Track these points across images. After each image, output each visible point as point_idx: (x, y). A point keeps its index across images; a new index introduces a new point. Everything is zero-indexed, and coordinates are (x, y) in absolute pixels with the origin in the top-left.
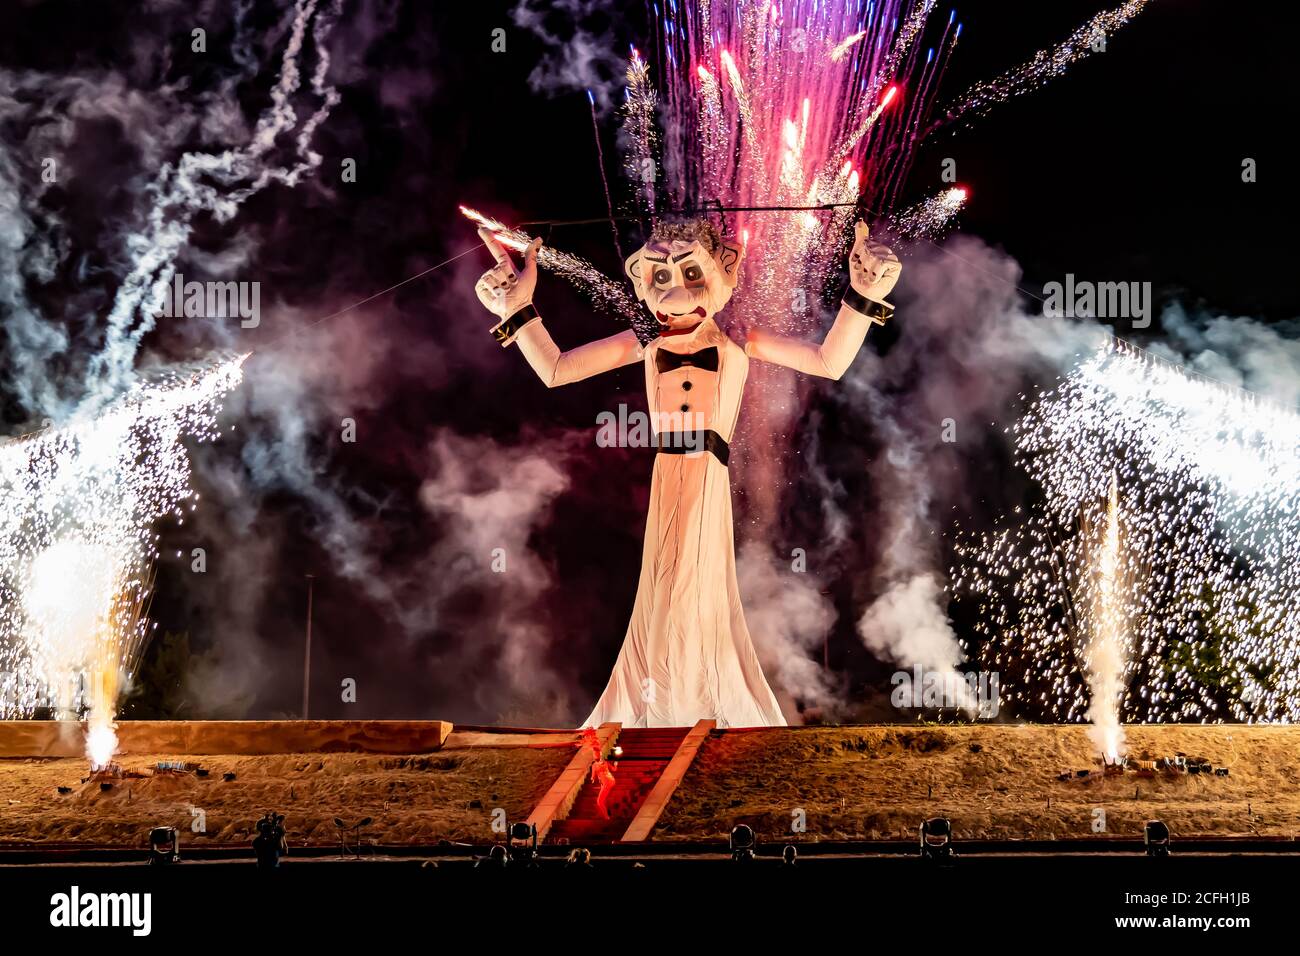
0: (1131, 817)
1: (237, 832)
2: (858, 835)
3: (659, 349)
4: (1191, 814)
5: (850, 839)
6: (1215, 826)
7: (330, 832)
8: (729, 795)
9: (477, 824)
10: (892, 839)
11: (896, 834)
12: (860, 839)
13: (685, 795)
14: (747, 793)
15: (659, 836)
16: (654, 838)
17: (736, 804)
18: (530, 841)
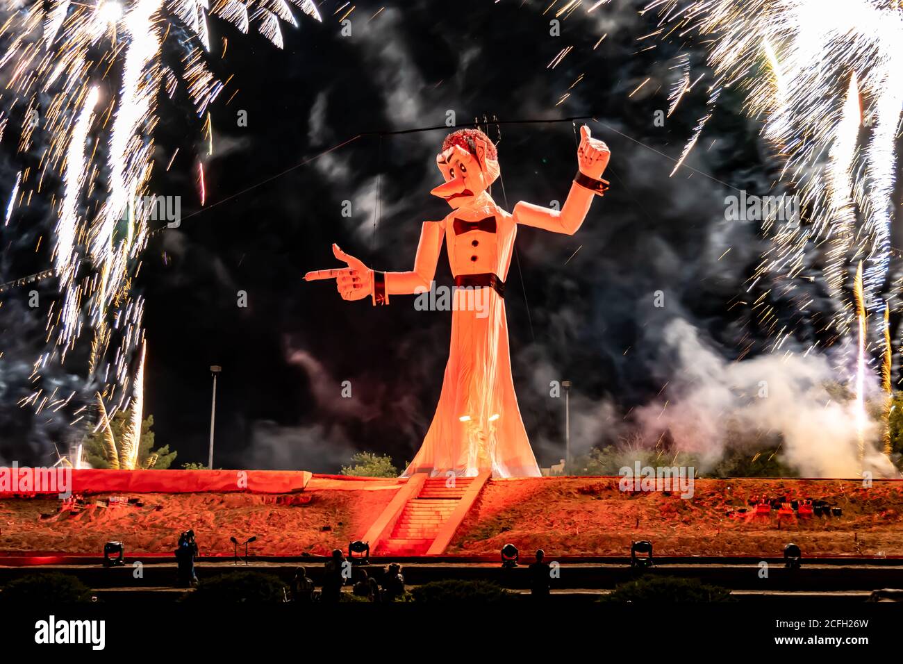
0: (775, 541)
1: (164, 546)
2: (588, 552)
3: (455, 219)
4: (816, 540)
5: (582, 554)
6: (832, 548)
7: (228, 547)
8: (500, 524)
9: (328, 542)
10: (612, 554)
11: (614, 551)
12: (589, 554)
13: (470, 523)
14: (512, 522)
15: (452, 551)
16: (449, 553)
17: (504, 530)
18: (364, 553)
